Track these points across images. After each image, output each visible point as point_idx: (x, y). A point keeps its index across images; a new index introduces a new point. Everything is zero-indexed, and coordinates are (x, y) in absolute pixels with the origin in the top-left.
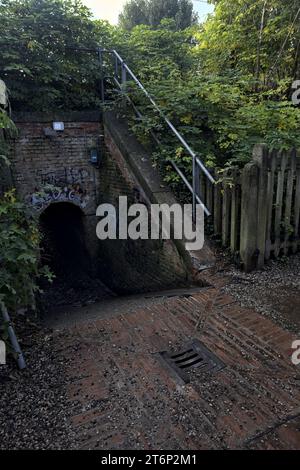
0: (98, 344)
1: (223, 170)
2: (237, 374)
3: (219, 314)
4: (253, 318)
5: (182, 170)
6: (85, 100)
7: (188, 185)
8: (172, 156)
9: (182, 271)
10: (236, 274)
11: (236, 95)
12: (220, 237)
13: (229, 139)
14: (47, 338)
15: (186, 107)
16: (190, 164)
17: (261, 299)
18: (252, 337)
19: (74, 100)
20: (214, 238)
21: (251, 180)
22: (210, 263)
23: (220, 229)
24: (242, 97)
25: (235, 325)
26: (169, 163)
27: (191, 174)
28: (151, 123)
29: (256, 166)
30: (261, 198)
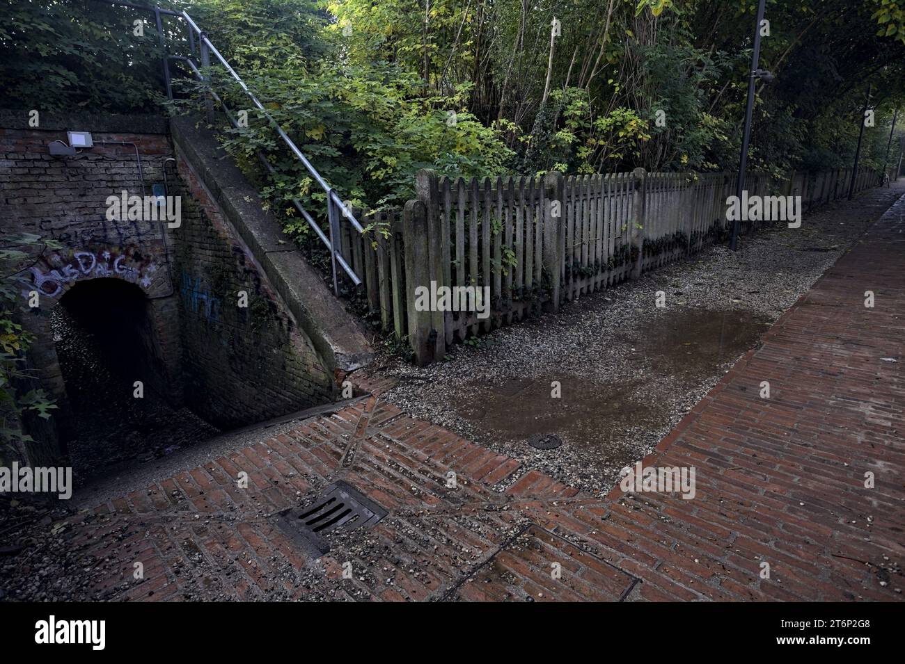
0: (167, 520)
1: (373, 212)
2: (405, 523)
3: (378, 436)
4: (429, 433)
5: (313, 214)
6: (132, 94)
7: (324, 238)
8: (294, 192)
9: (323, 377)
10: (404, 370)
11: (393, 99)
12: (377, 317)
13: (385, 166)
14: (58, 528)
15: (314, 114)
16: (324, 205)
17: (441, 403)
18: (428, 462)
19: (111, 94)
20: (369, 319)
21: (415, 226)
22: (366, 358)
23: (378, 304)
24: (400, 102)
25: (403, 449)
26: (291, 203)
27: (327, 221)
28: (256, 137)
29: (422, 204)
30: (432, 253)
